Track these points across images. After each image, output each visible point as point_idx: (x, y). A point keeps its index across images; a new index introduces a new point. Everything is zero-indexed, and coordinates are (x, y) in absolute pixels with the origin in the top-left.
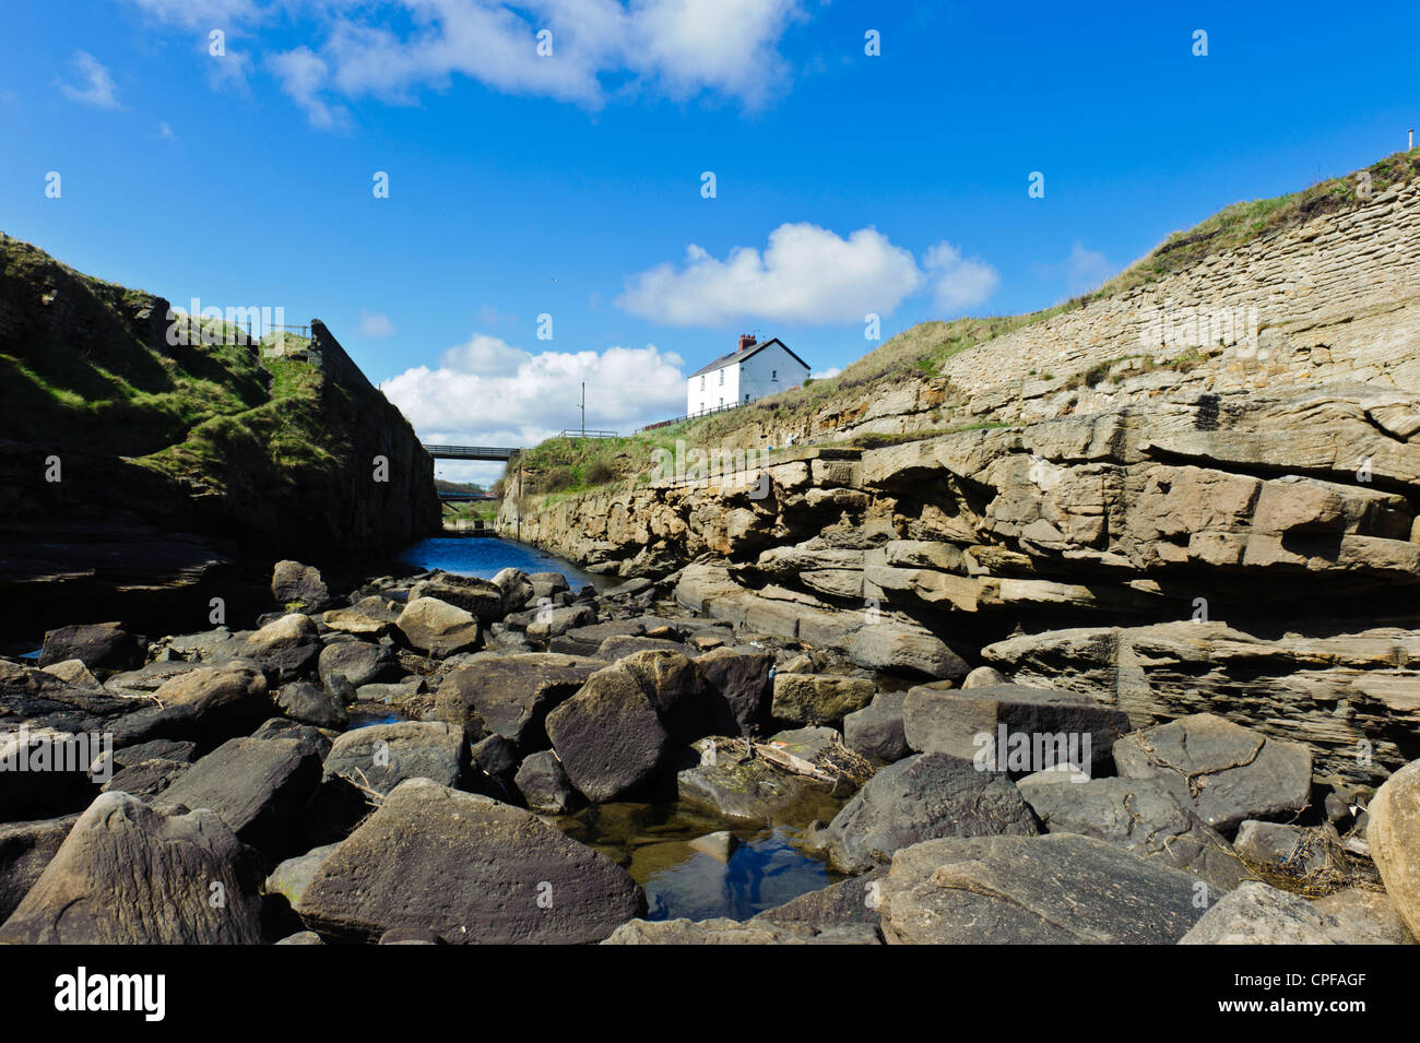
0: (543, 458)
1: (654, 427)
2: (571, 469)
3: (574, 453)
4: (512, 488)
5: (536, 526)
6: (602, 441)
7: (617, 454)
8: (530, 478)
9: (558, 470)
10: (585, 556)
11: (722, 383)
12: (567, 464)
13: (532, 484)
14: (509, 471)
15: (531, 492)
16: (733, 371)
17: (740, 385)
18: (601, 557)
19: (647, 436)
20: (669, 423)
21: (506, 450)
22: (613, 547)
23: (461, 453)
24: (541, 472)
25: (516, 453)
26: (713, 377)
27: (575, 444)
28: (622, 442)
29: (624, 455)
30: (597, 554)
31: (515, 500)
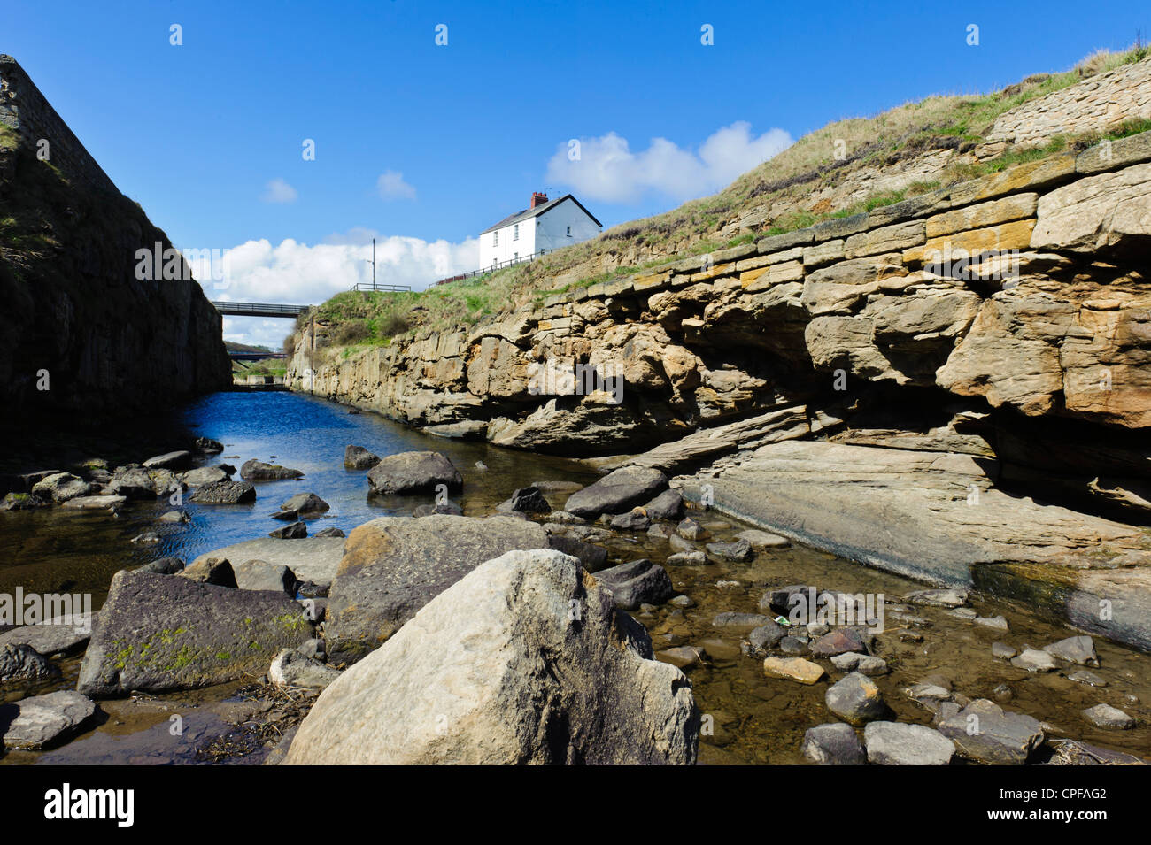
0: (336, 311)
1: (449, 281)
2: (366, 322)
3: (368, 306)
4: (304, 341)
5: (335, 378)
6: (396, 294)
7: (413, 307)
8: (323, 331)
9: (353, 322)
11: (516, 238)
12: (361, 317)
13: (325, 336)
14: (299, 328)
15: (324, 344)
16: (528, 226)
17: (536, 239)
19: (444, 289)
20: (464, 277)
21: (295, 307)
23: (249, 309)
24: (335, 325)
25: (305, 310)
26: (506, 232)
27: (368, 297)
28: (417, 296)
29: (421, 308)
31: (307, 354)
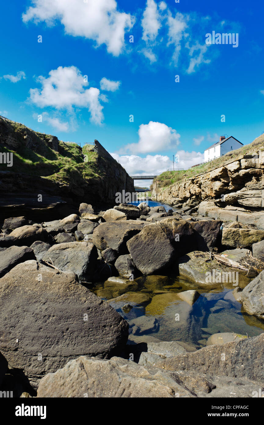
0: (162, 177)
1: (194, 166)
2: (171, 180)
3: (171, 175)
4: (155, 187)
5: (161, 196)
6: (179, 171)
7: (184, 175)
8: (159, 183)
9: (167, 180)
10: (173, 203)
11: (215, 152)
12: (169, 179)
13: (160, 185)
14: (154, 182)
15: (159, 187)
16: (218, 147)
17: (221, 152)
18: (177, 203)
19: (192, 169)
20: (199, 165)
21: (153, 176)
22: (181, 199)
23: (141, 178)
24: (162, 181)
25: (156, 177)
26: (212, 150)
27: (171, 173)
28: (185, 171)
29: (186, 175)
30: (176, 202)
31: (155, 190)
